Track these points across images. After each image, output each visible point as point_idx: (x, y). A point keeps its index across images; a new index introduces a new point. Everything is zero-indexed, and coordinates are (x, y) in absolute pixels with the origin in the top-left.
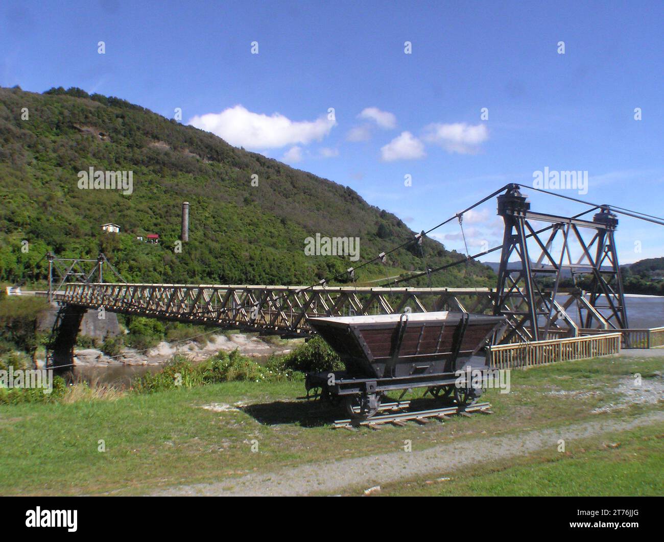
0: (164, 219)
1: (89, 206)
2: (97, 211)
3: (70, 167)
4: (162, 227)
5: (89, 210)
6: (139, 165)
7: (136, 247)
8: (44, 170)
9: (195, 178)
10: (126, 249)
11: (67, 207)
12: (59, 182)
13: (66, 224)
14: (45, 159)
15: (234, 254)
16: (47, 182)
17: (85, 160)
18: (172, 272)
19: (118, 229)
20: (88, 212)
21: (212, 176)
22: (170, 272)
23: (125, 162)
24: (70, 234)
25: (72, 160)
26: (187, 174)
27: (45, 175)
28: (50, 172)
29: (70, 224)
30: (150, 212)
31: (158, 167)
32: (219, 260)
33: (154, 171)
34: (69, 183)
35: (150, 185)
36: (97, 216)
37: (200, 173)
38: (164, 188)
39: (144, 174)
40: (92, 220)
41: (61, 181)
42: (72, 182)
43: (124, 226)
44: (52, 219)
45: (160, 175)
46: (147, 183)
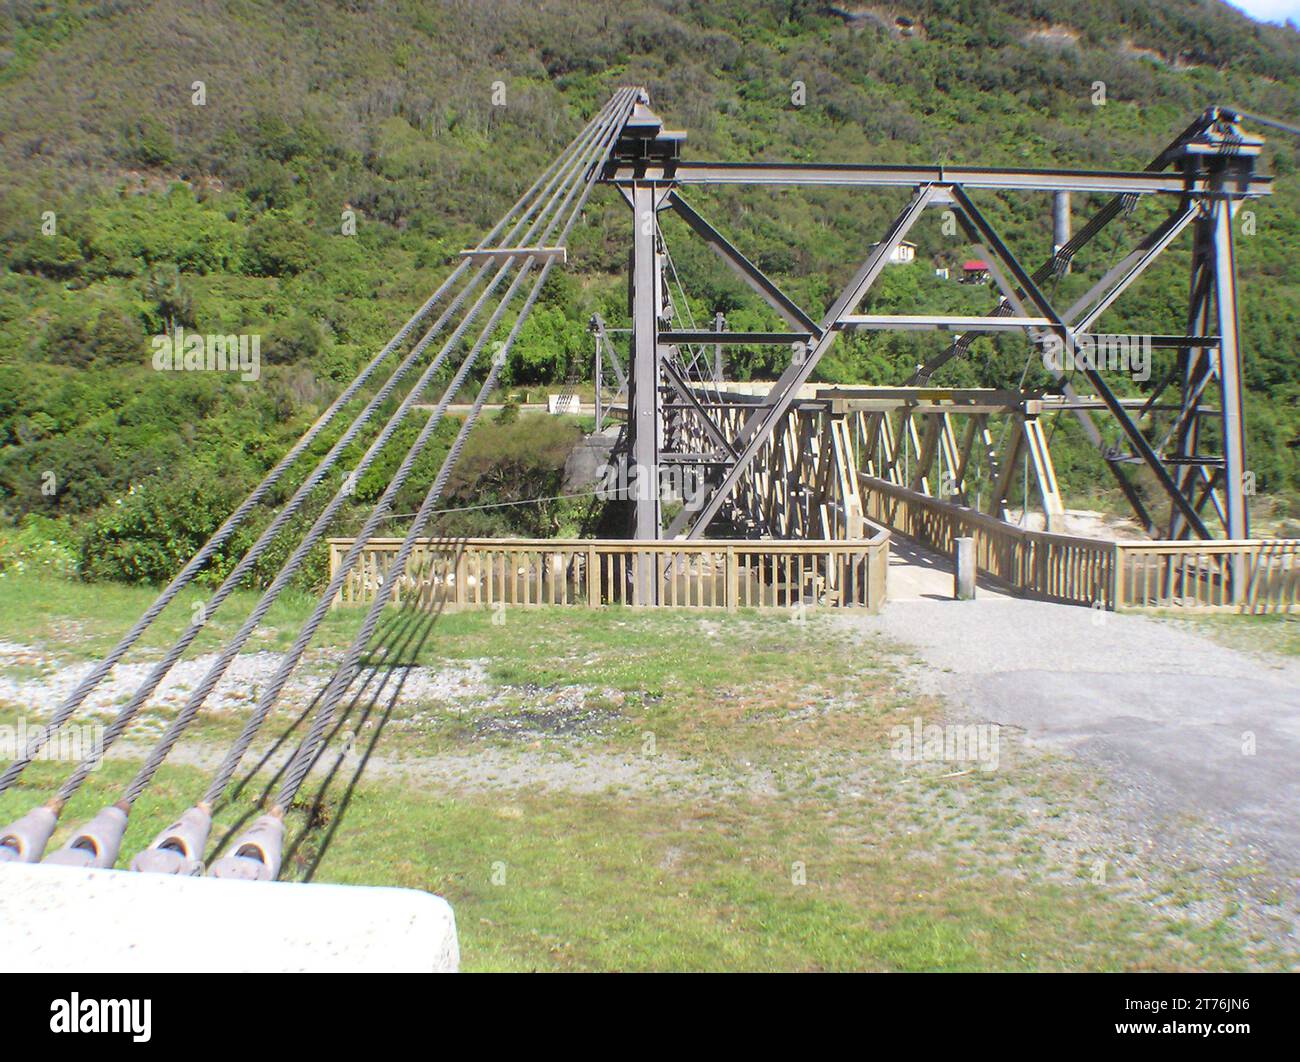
0: (1036, 221)
1: (848, 200)
2: (866, 209)
3: (821, 107)
4: (1028, 241)
5: (848, 208)
6: (996, 89)
7: (928, 295)
8: (756, 119)
9: (1142, 114)
10: (899, 298)
11: (795, 205)
12: (790, 147)
13: (780, 243)
14: (762, 94)
15: (1174, 305)
16: (761, 149)
17: (859, 88)
18: (1000, 354)
19: (911, 252)
20: (843, 214)
21: (1191, 106)
22: (993, 355)
23: (960, 84)
24: (791, 268)
25: (824, 91)
26: (1120, 105)
27: (758, 133)
28: (772, 125)
29: (792, 245)
30: (1002, 204)
31: (1041, 92)
32: (1132, 321)
33: (1032, 104)
34: (814, 146)
35: (1018, 138)
36: (865, 222)
37: (1158, 99)
38: (1052, 144)
39: (1007, 112)
40: (851, 232)
41: (795, 143)
42: (823, 143)
43: (926, 243)
44: (747, 235)
45: (1046, 110)
46: (1011, 134)
